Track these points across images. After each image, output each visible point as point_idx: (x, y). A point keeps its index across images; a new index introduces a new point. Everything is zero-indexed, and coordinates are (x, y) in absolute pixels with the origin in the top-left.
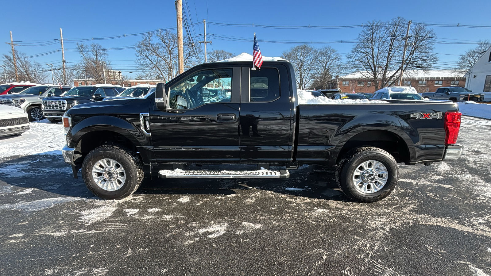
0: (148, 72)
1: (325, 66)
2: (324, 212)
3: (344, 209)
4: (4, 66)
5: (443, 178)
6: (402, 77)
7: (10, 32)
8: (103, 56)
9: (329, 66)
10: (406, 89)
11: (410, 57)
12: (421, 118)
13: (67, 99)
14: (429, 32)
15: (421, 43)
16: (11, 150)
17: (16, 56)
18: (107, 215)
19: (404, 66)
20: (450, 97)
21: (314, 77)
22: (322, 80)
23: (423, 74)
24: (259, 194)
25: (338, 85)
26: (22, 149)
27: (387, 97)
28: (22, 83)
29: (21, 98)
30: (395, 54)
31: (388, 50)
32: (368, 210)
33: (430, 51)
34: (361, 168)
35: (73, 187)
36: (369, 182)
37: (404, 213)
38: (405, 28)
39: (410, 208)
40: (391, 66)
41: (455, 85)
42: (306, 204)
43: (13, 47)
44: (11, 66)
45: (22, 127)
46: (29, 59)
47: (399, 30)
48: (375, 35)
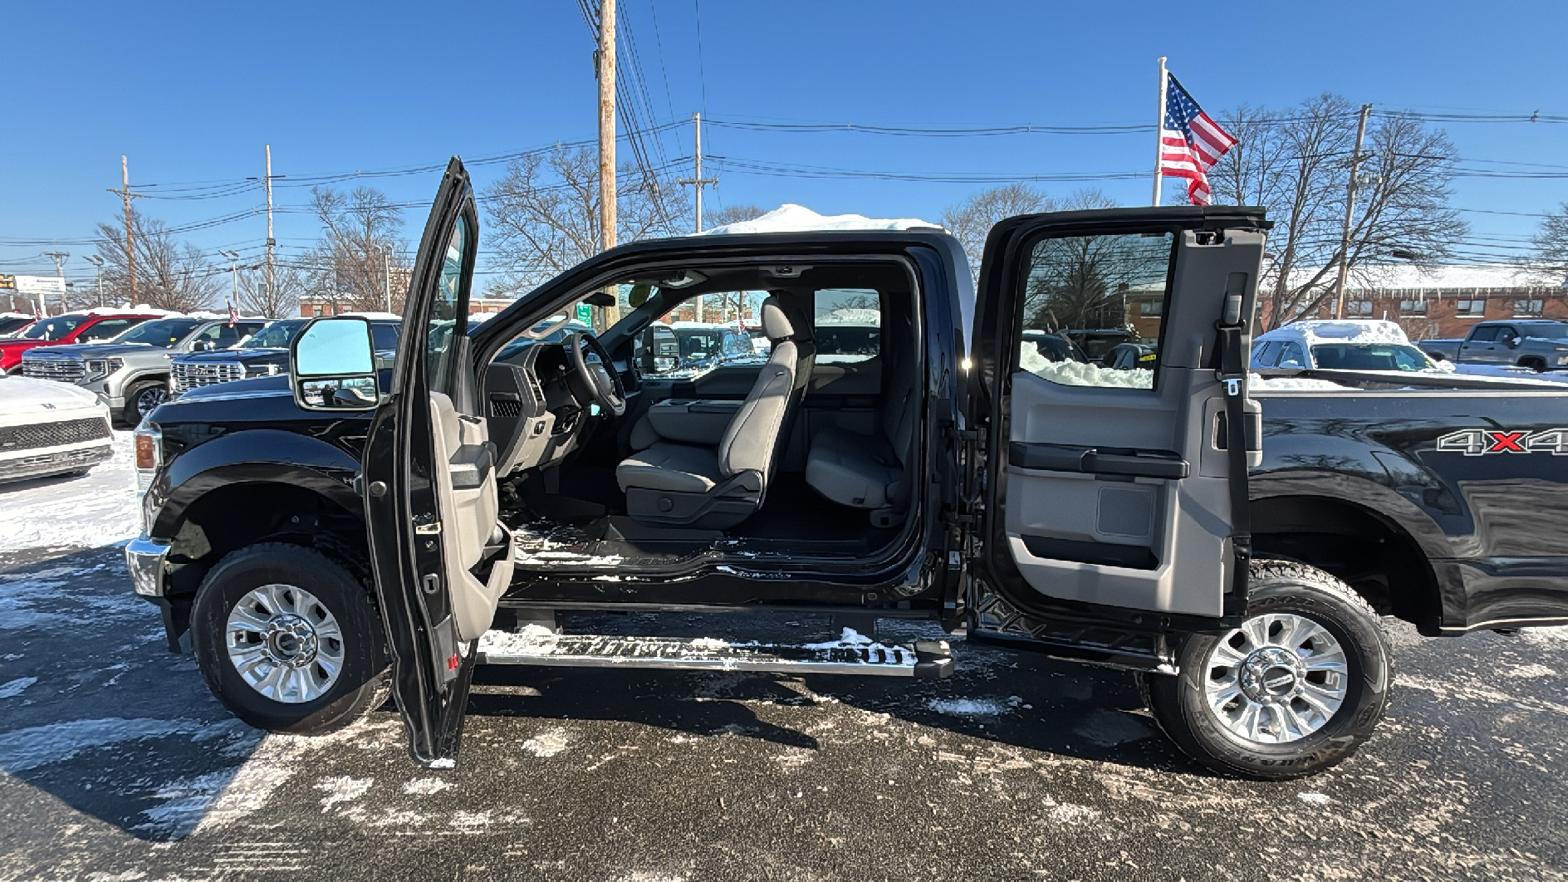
0: (521, 275)
1: (1081, 252)
2: (1084, 818)
3: (1163, 804)
4: (99, 259)
5: (1552, 673)
6: (1344, 288)
7: (122, 159)
8: (388, 225)
9: (1095, 254)
10: (1368, 330)
11: (1367, 223)
12: (1483, 451)
13: (246, 361)
14: (1432, 143)
15: (1407, 176)
16: (31, 528)
17: (135, 229)
18: (249, 804)
19: (1350, 253)
20: (1519, 354)
21: (1047, 289)
22: (1073, 298)
23: (1416, 277)
24: (830, 726)
25: (1127, 316)
26: (64, 526)
27: (1299, 355)
28: (126, 309)
29: (110, 357)
30: (1316, 214)
31: (1293, 201)
32: (1262, 817)
33: (1437, 201)
34: (1239, 642)
35: (175, 673)
36: (1268, 698)
37: (1420, 840)
38: (1351, 128)
39: (1443, 813)
40: (1303, 253)
41: (1527, 312)
42: (1012, 776)
43: (129, 201)
44: (116, 259)
45: (85, 451)
46: (172, 236)
47: (1327, 136)
48: (1245, 153)
